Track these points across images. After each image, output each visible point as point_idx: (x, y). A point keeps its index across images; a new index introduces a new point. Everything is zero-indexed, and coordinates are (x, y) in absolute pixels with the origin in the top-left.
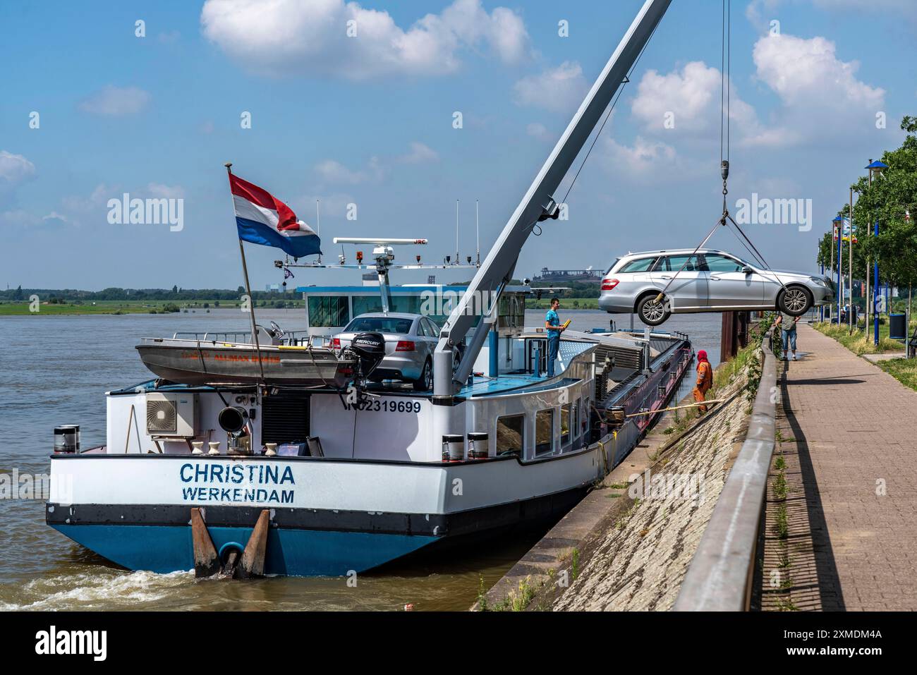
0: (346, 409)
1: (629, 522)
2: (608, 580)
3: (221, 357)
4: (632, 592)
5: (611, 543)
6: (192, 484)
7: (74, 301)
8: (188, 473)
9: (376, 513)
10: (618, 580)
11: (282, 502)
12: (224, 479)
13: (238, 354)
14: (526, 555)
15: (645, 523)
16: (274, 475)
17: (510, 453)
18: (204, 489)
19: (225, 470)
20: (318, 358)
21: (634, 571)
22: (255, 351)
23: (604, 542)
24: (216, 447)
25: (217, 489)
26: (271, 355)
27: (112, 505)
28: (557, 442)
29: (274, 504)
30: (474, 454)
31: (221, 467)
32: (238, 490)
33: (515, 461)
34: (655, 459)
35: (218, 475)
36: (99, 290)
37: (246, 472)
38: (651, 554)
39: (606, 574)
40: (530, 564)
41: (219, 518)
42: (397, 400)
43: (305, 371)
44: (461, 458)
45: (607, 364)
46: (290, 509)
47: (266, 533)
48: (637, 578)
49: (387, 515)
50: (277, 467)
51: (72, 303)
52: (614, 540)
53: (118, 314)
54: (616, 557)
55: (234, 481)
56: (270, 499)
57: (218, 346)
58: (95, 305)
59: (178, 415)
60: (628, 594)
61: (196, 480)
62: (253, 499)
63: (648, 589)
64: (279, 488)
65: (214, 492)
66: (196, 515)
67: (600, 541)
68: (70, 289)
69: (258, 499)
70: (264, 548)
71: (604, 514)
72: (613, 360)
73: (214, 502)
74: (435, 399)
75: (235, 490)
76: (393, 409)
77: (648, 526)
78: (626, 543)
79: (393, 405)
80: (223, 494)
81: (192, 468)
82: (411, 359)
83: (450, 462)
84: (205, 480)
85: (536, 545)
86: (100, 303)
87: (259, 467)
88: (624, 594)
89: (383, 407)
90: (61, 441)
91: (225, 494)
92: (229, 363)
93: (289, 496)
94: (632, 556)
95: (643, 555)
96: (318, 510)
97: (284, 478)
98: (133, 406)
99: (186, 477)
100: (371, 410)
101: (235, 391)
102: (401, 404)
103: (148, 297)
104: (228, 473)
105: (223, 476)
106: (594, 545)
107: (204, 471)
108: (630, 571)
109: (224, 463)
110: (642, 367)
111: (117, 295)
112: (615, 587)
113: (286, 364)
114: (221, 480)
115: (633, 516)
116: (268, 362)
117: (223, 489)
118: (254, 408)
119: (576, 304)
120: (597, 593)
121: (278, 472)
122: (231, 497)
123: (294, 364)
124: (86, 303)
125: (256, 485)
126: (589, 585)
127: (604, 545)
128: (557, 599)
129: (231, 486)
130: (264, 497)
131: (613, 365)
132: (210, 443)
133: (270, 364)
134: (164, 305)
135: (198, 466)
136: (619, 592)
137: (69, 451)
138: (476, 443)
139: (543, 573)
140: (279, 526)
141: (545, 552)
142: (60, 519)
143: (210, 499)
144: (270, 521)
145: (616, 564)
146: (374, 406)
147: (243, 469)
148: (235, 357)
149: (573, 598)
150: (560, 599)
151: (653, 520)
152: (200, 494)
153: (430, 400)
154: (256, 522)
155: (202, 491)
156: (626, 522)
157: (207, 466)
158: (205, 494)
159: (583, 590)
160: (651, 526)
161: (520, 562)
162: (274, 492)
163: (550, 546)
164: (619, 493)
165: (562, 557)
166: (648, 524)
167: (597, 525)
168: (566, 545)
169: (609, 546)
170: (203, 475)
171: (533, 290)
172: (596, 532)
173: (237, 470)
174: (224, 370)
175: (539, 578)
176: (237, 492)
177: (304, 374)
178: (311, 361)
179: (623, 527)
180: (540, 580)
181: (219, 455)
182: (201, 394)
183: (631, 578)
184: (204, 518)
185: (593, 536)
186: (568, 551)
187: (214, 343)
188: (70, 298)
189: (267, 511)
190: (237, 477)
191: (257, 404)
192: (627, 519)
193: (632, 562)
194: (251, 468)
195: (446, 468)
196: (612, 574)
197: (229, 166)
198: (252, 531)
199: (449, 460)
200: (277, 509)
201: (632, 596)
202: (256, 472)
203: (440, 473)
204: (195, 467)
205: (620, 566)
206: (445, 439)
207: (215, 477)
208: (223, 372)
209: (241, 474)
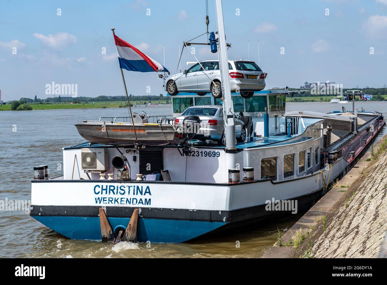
0: (182, 155)
1: (350, 204)
2: (341, 231)
3: (116, 130)
4: (353, 236)
5: (342, 213)
6: (100, 196)
7: (84, 102)
8: (98, 190)
9: (193, 210)
10: (346, 231)
11: (145, 204)
12: (116, 193)
13: (124, 128)
14: (300, 220)
15: (359, 204)
16: (141, 190)
17: (267, 178)
18: (106, 198)
19: (116, 188)
20: (165, 129)
21: (354, 226)
22: (132, 126)
23: (338, 213)
24: (112, 176)
25: (112, 198)
26: (141, 128)
27: (60, 206)
28: (297, 171)
29: (141, 205)
30: (246, 179)
31: (114, 186)
32: (123, 198)
33: (270, 182)
34: (362, 173)
35: (113, 190)
36: (96, 97)
37: (127, 189)
38: (363, 218)
39: (340, 228)
40: (302, 223)
41: (113, 212)
42: (208, 150)
43: (158, 136)
44: (238, 181)
45: (328, 129)
46: (149, 208)
47: (137, 221)
48: (356, 230)
49: (199, 211)
50: (142, 187)
51: (84, 103)
52: (343, 212)
53: (105, 108)
54: (345, 220)
55: (121, 194)
56: (139, 203)
57: (114, 124)
58: (94, 104)
59: (97, 159)
60: (352, 238)
61: (102, 193)
62: (130, 203)
63: (362, 235)
64: (143, 197)
65: (111, 199)
66: (102, 212)
67: (336, 212)
68: (82, 96)
69: (133, 203)
70: (136, 228)
71: (338, 200)
72: (331, 128)
73: (111, 205)
74: (226, 150)
75: (121, 199)
76: (206, 155)
77: (360, 205)
78: (349, 213)
79: (206, 153)
80: (115, 201)
81: (99, 187)
82: (216, 129)
83: (233, 183)
84: (106, 193)
85: (305, 215)
86: (96, 103)
87: (133, 186)
88: (350, 238)
89: (200, 154)
90: (37, 173)
91: (116, 201)
92: (120, 133)
93: (148, 202)
94: (353, 219)
95: (358, 219)
96: (163, 209)
97: (146, 192)
98: (76, 155)
99: (97, 192)
100: (195, 156)
101: (125, 147)
102: (210, 153)
103: (118, 100)
104: (117, 190)
105: (115, 191)
106: (333, 215)
107: (106, 189)
108: (352, 226)
109: (116, 185)
110: (353, 130)
111: (104, 99)
112: (345, 234)
113: (148, 133)
114: (114, 194)
115: (352, 200)
116: (140, 132)
117: (115, 198)
118: (135, 155)
119: (322, 99)
120: (336, 237)
121: (143, 189)
122: (119, 202)
123: (152, 133)
124: (90, 103)
125: (131, 196)
126: (332, 233)
127: (338, 215)
128: (316, 240)
129: (119, 196)
130: (136, 202)
131: (331, 130)
132: (109, 174)
133: (140, 133)
134: (126, 103)
135: (102, 186)
136: (347, 237)
137: (41, 179)
138: (248, 173)
139: (309, 228)
140: (144, 217)
141: (310, 218)
142: (36, 213)
143: (109, 203)
144: (138, 214)
145: (345, 224)
146: (196, 154)
147: (125, 188)
148: (123, 130)
149: (324, 240)
150: (317, 240)
151: (363, 202)
152: (104, 200)
153: (224, 150)
154: (132, 215)
155: (105, 199)
156: (349, 203)
157: (107, 186)
158: (106, 200)
159: (329, 236)
160: (362, 205)
161: (296, 223)
162: (141, 199)
163: (312, 215)
164: (345, 190)
165: (317, 220)
166: (360, 204)
167: (335, 205)
168: (319, 215)
169: (341, 215)
170: (105, 191)
171: (290, 92)
172: (334, 208)
173: (122, 188)
174: (117, 136)
175: (306, 230)
176: (122, 200)
177: (158, 138)
178: (161, 131)
179: (347, 206)
180: (307, 231)
181: (113, 180)
182: (108, 148)
183: (353, 230)
184: (106, 213)
185: (333, 211)
186: (320, 218)
187: (112, 122)
188: (83, 101)
189: (137, 209)
190: (122, 192)
191: (137, 153)
192: (349, 202)
193: (353, 222)
194: (129, 187)
195: (230, 186)
196: (343, 228)
197: (113, 30)
198: (130, 220)
199: (232, 182)
200: (143, 209)
201: (354, 239)
202: (132, 189)
203: (227, 189)
204: (101, 187)
205: (347, 224)
206: (230, 171)
207: (111, 192)
208: (117, 137)
209: (124, 190)
